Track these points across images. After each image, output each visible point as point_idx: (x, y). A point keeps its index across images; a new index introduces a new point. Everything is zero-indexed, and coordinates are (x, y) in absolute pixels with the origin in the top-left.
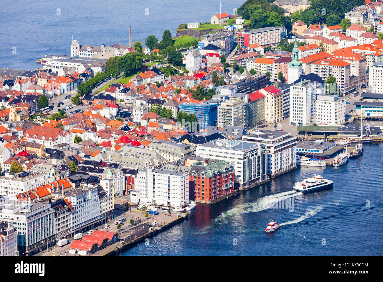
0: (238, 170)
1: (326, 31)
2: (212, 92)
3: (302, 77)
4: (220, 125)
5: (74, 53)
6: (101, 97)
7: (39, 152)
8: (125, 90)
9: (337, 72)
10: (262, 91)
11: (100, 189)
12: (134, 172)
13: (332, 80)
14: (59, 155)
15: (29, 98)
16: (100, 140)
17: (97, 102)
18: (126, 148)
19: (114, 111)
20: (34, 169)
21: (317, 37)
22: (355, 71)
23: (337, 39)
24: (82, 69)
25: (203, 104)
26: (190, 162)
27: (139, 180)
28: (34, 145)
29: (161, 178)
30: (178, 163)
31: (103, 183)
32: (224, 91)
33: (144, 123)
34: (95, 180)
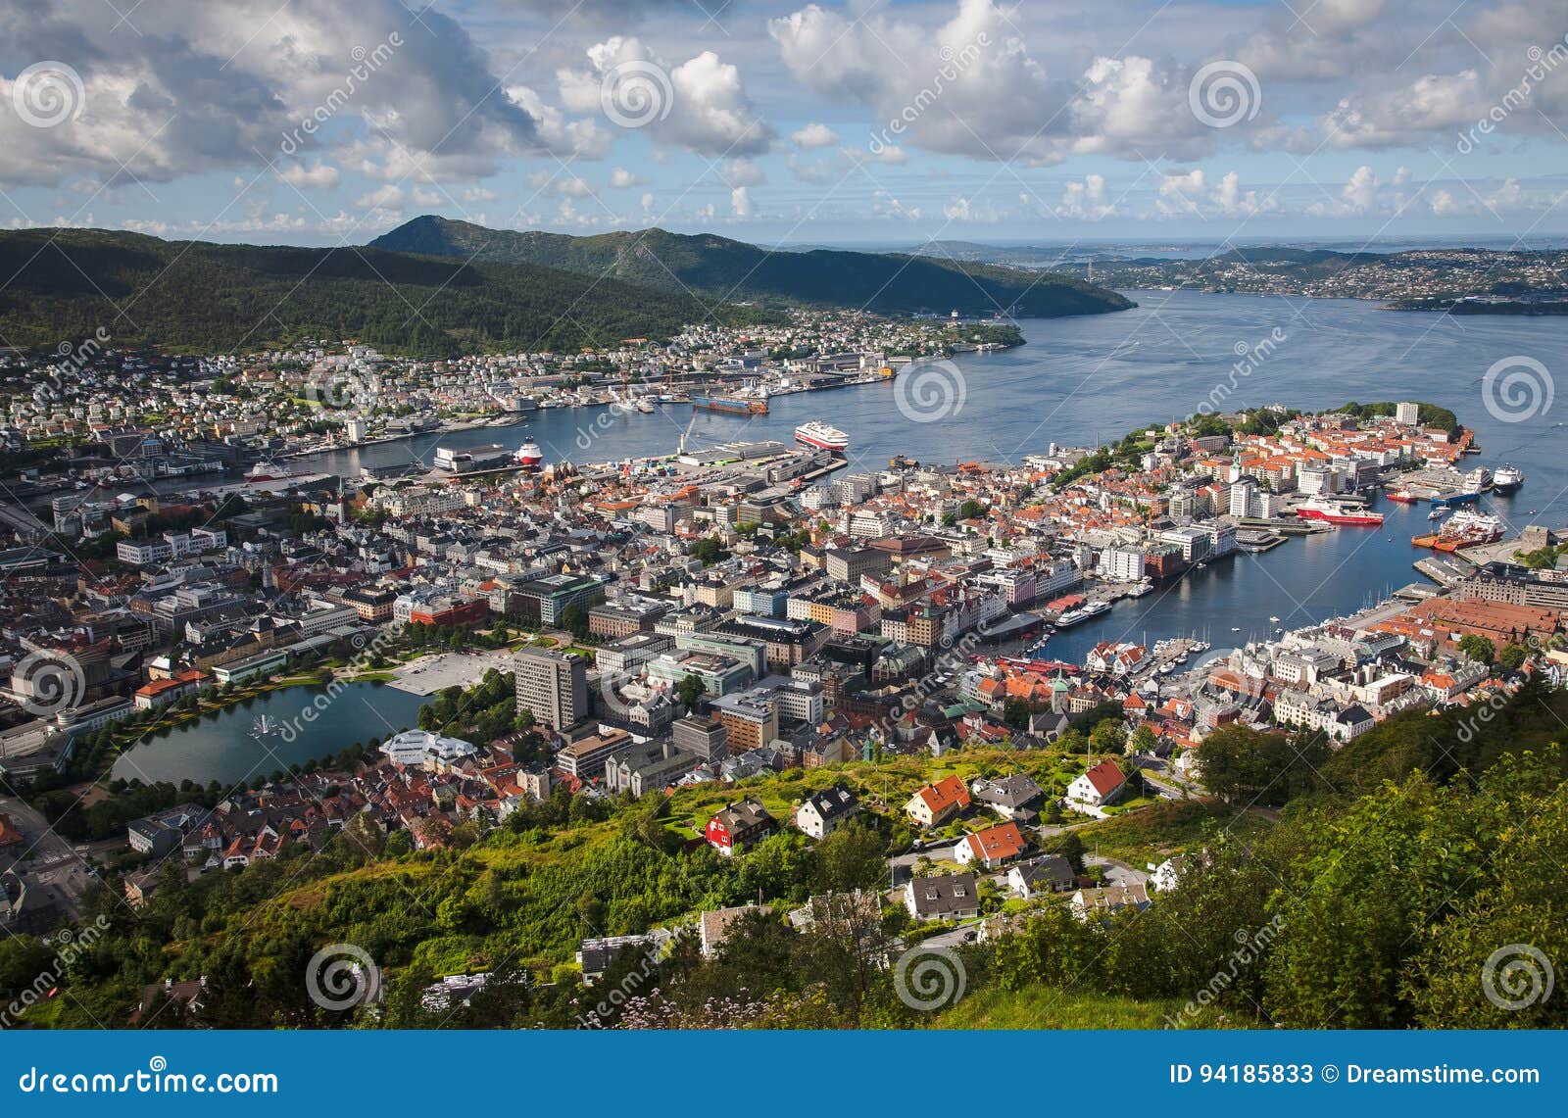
0: (1187, 555)
1: (1262, 441)
2: (1166, 488)
3: (1241, 478)
4: (1171, 513)
5: (1051, 453)
6: (1074, 489)
7: (1024, 531)
8: (1093, 484)
9: (1271, 476)
10: (1208, 488)
11: (1073, 561)
12: (1101, 550)
13: (1267, 481)
14: (1041, 534)
15: (1016, 488)
16: (1072, 523)
17: (1070, 492)
18: (1093, 531)
19: (1084, 500)
20: (1019, 544)
21: (1253, 445)
22: (1286, 475)
23: (1271, 448)
24: (1058, 466)
25: (1158, 496)
26: (1147, 544)
27: (1104, 558)
28: (1020, 525)
29: (1122, 556)
30: (1137, 544)
31: (1075, 557)
32: (1176, 487)
33: (1108, 511)
34: (1070, 555)
